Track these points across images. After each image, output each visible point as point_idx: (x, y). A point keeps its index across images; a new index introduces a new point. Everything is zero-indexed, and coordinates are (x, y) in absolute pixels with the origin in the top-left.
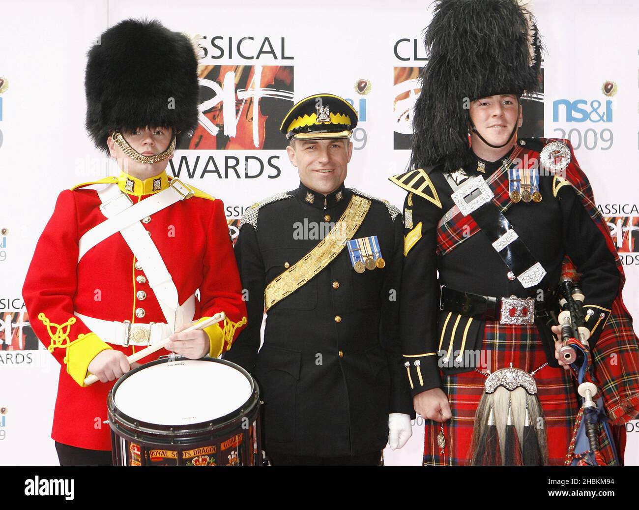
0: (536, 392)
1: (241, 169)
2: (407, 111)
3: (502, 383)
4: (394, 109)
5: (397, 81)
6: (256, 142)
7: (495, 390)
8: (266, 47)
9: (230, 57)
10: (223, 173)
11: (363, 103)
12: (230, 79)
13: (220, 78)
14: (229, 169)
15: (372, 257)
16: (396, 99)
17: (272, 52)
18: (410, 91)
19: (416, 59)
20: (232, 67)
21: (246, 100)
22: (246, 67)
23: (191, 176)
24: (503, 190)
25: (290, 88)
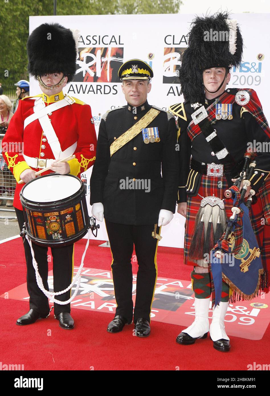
0: (224, 208)
1: (102, 90)
2: (169, 67)
3: (209, 203)
4: (164, 66)
5: (165, 53)
6: (108, 79)
7: (205, 206)
8: (113, 39)
9: (99, 44)
10: (96, 92)
11: (151, 62)
12: (99, 53)
13: (95, 52)
14: (98, 90)
15: (154, 137)
16: (165, 61)
17: (115, 42)
18: (170, 58)
19: (174, 44)
20: (100, 48)
21: (105, 62)
22: (105, 48)
23: (84, 93)
24: (213, 113)
25: (122, 57)
